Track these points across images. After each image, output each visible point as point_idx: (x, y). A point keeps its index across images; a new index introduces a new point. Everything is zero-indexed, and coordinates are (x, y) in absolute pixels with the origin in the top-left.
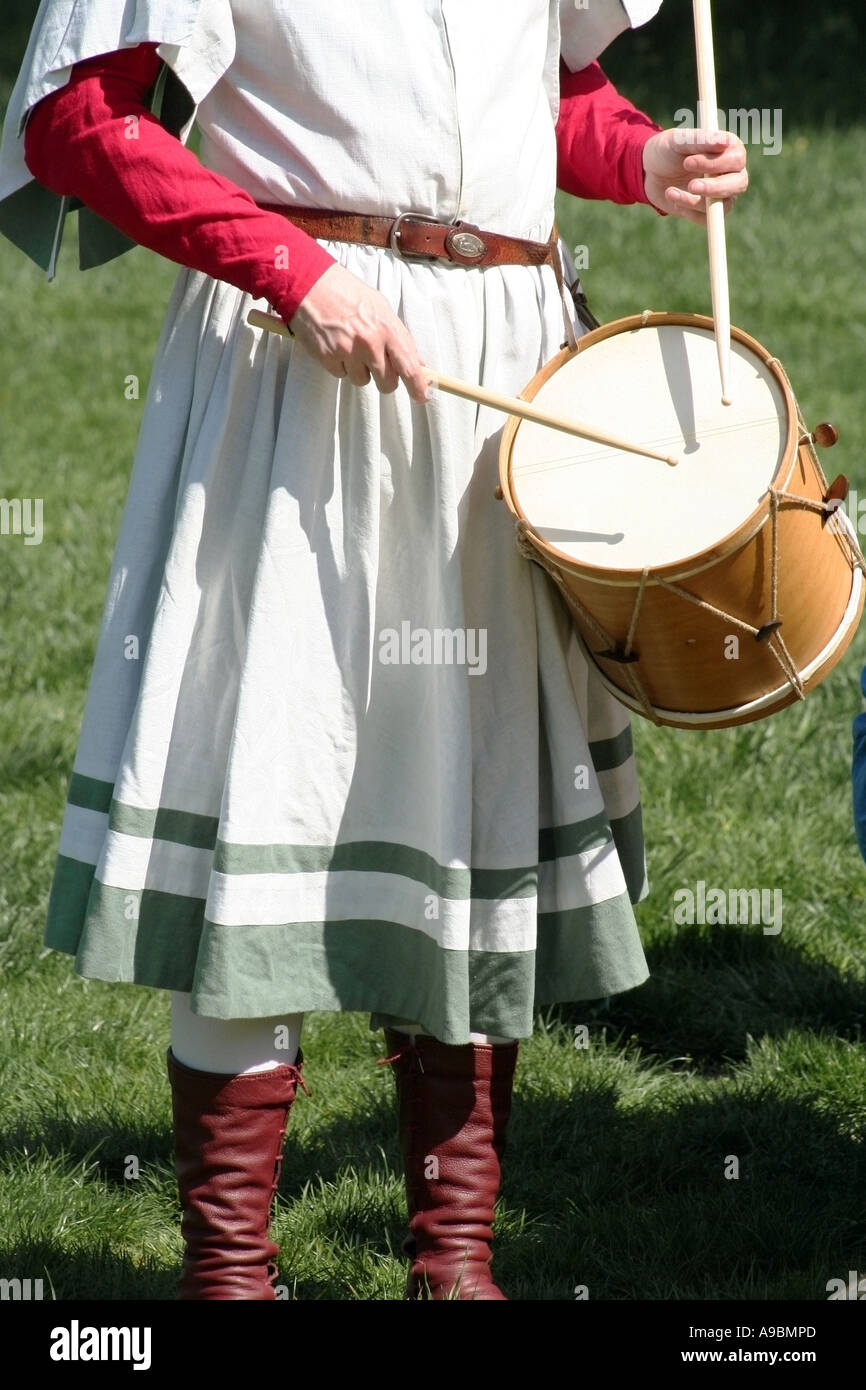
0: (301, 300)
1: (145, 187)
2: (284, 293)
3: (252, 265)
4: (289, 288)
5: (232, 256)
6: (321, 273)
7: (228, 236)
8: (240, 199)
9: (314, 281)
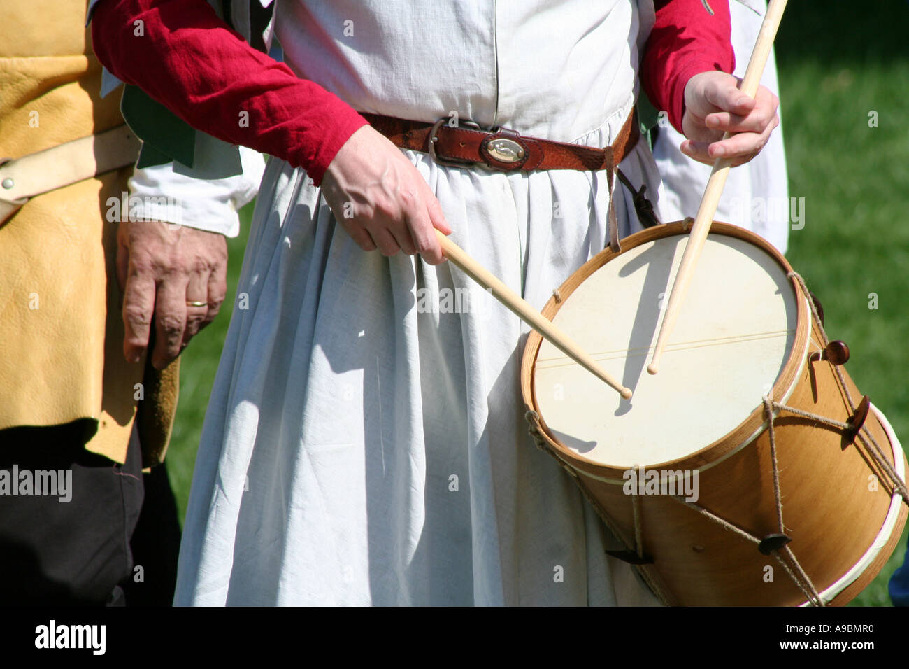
0: (328, 165)
1: (187, 69)
2: (312, 158)
3: (283, 132)
4: (317, 154)
5: (267, 126)
6: (347, 137)
7: (262, 107)
8: (278, 71)
9: (341, 145)
